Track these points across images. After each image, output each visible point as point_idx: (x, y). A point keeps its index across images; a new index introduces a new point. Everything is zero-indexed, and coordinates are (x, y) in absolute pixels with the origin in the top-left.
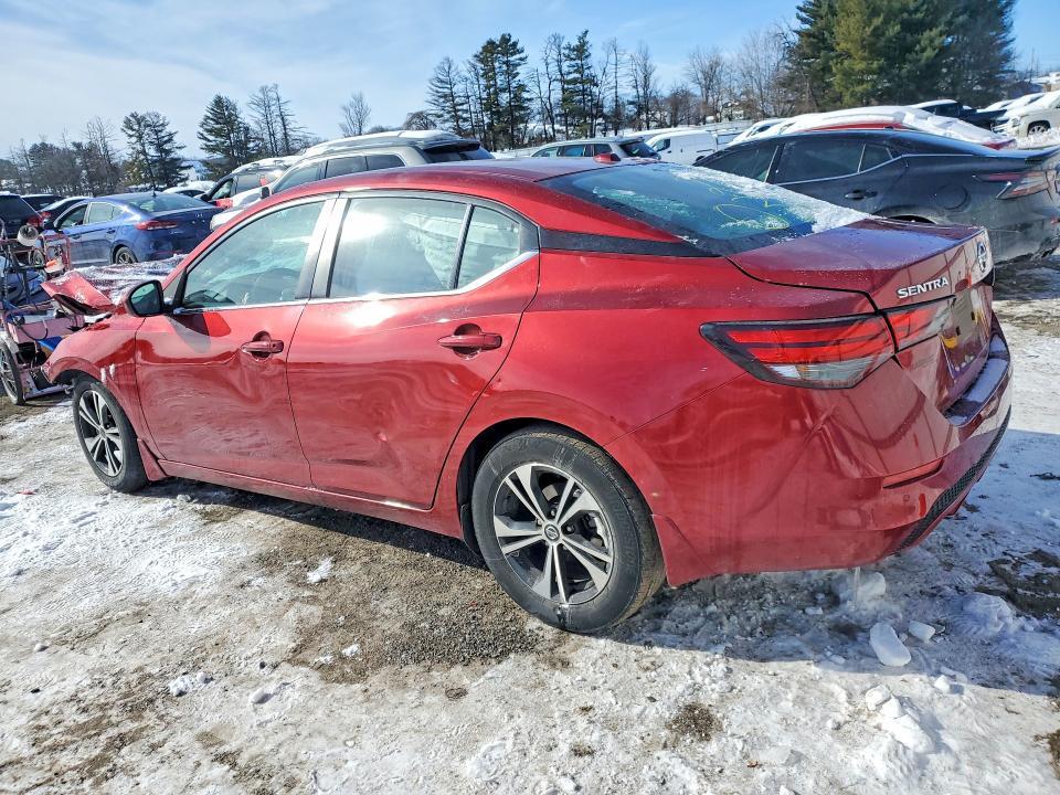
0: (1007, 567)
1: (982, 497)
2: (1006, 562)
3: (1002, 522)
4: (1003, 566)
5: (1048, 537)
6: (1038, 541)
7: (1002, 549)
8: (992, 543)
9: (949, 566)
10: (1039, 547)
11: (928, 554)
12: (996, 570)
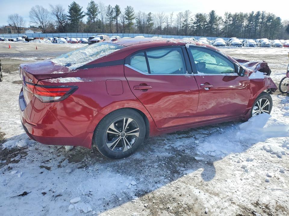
0: (23, 155)
1: (42, 173)
2: (24, 156)
3: (31, 166)
4: (25, 155)
5: (16, 168)
6: (18, 166)
7: (27, 159)
8: (30, 159)
9: (37, 149)
10: (18, 164)
11: (43, 149)
12: (26, 153)
